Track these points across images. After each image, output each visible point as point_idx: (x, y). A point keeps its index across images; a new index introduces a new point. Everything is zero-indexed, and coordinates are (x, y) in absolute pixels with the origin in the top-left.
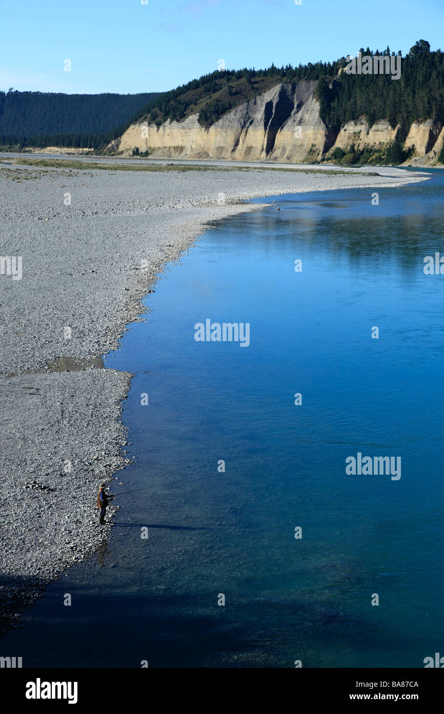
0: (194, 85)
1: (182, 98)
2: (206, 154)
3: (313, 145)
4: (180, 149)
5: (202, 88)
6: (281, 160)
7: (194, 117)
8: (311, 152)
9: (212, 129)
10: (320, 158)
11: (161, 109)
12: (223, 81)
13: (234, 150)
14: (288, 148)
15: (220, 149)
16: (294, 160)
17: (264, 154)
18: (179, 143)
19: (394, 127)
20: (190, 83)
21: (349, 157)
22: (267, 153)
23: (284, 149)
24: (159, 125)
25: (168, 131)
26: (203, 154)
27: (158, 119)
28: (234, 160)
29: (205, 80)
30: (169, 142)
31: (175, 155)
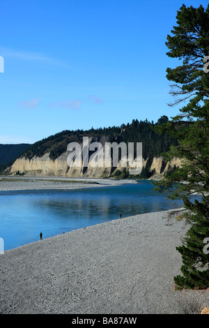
0: (51, 138)
1: (44, 145)
2: (53, 173)
3: (106, 169)
4: (40, 171)
5: (55, 140)
6: (90, 177)
7: (47, 155)
8: (105, 172)
9: (56, 160)
10: (109, 175)
11: (32, 150)
12: (66, 136)
13: (67, 172)
14: (94, 170)
15: (60, 171)
16: (96, 176)
17: (82, 173)
18: (40, 168)
19: (145, 159)
20: (49, 138)
21: (123, 175)
22: (83, 173)
23: (92, 171)
24: (30, 159)
25: (34, 162)
26: (51, 174)
27: (31, 155)
28: (67, 177)
29: (57, 135)
30: (35, 168)
31: (38, 174)
